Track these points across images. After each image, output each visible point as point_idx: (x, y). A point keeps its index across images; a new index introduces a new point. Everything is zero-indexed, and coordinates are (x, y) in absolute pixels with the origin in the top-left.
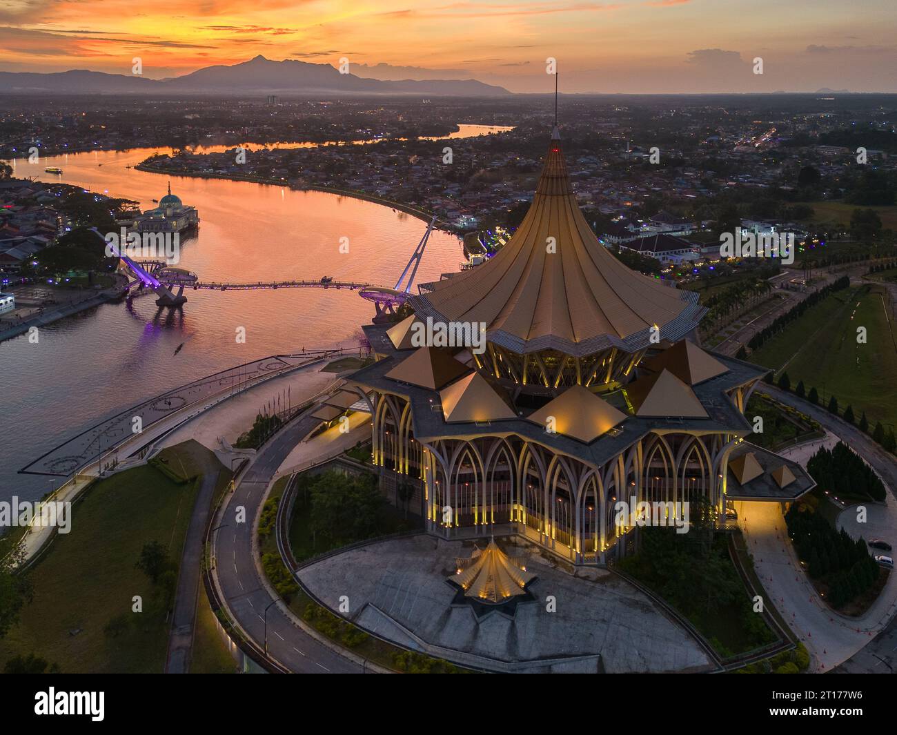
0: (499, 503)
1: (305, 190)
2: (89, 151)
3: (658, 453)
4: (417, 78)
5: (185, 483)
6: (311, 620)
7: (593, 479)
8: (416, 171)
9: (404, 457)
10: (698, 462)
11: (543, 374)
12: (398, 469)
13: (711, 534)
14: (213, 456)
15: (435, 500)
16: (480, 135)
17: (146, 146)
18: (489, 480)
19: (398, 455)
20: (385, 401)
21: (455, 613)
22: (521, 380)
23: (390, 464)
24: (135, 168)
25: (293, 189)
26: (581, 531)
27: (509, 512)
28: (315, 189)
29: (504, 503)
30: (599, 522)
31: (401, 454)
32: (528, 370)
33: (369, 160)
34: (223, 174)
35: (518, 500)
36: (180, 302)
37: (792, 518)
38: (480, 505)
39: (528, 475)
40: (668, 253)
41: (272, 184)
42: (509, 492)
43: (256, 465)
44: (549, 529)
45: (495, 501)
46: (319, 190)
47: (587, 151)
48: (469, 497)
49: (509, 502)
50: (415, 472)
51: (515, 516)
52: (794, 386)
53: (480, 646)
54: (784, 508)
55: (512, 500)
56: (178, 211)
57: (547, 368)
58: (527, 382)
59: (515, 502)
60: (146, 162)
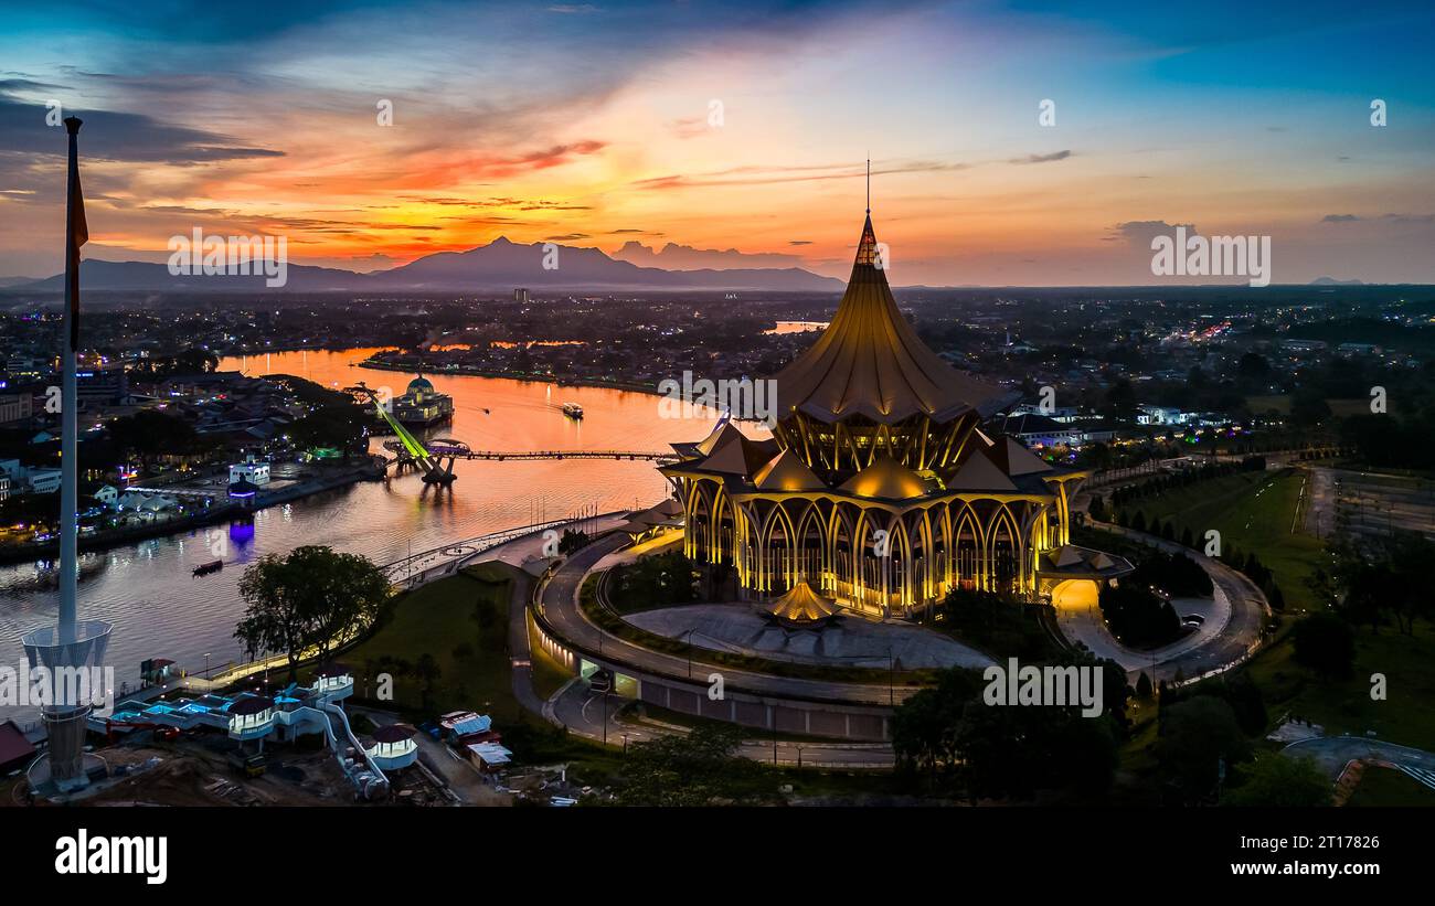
0: (811, 570)
1: (578, 386)
2: (296, 350)
3: (967, 524)
4: (718, 266)
5: (496, 584)
6: (637, 640)
7: (898, 529)
8: (720, 365)
9: (717, 546)
10: (1007, 533)
11: (854, 456)
12: (711, 560)
13: (1023, 609)
14: (520, 570)
15: (748, 567)
16: (805, 331)
17: (366, 346)
18: (800, 547)
19: (711, 545)
20: (698, 488)
21: (767, 633)
22: (832, 465)
23: (702, 555)
24: (360, 365)
25: (561, 385)
26: (888, 585)
27: (820, 580)
28: (588, 386)
29: (815, 571)
30: (905, 574)
31: (714, 545)
32: (839, 452)
33: (657, 355)
34: (472, 370)
35: (829, 568)
36: (448, 479)
37: (1105, 595)
38: (792, 571)
39: (838, 541)
40: (1038, 437)
41: (534, 380)
42: (820, 560)
43: (567, 565)
44: (858, 590)
45: (806, 567)
46: (595, 386)
47: (951, 345)
48: (781, 563)
49: (820, 570)
50: (727, 560)
51: (826, 585)
52: (1148, 526)
53: (790, 650)
54: (1098, 584)
55: (823, 569)
56: (430, 397)
57: (859, 451)
58: (840, 467)
59: (826, 571)
60: (373, 358)
